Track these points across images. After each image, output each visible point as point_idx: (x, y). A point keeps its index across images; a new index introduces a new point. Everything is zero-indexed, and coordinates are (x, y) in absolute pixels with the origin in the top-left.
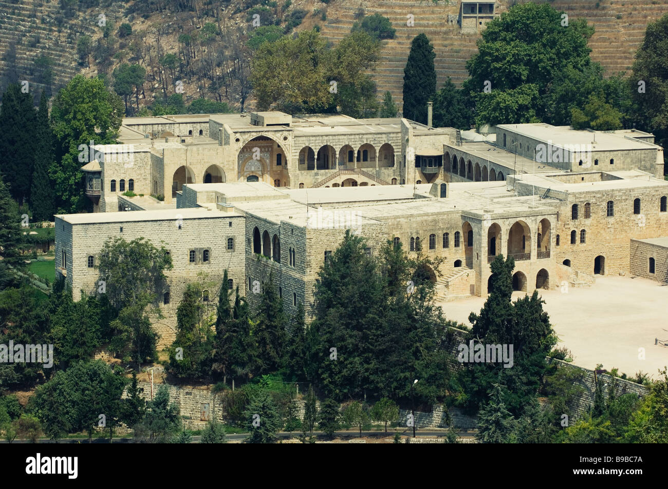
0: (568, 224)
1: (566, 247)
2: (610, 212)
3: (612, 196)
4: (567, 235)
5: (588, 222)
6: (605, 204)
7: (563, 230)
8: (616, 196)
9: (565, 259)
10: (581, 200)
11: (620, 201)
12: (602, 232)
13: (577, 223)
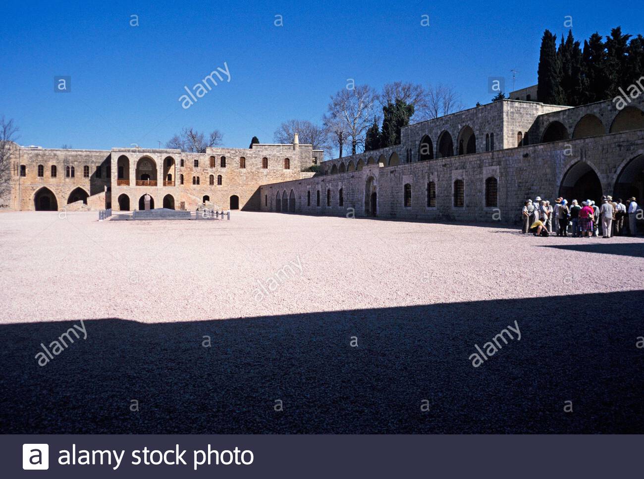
0: (207, 170)
1: (205, 186)
2: (243, 165)
3: (244, 154)
4: (206, 178)
5: (224, 170)
6: (238, 159)
7: (202, 174)
8: (247, 154)
9: (205, 195)
10: (218, 153)
11: (251, 158)
12: (236, 178)
13: (214, 170)
